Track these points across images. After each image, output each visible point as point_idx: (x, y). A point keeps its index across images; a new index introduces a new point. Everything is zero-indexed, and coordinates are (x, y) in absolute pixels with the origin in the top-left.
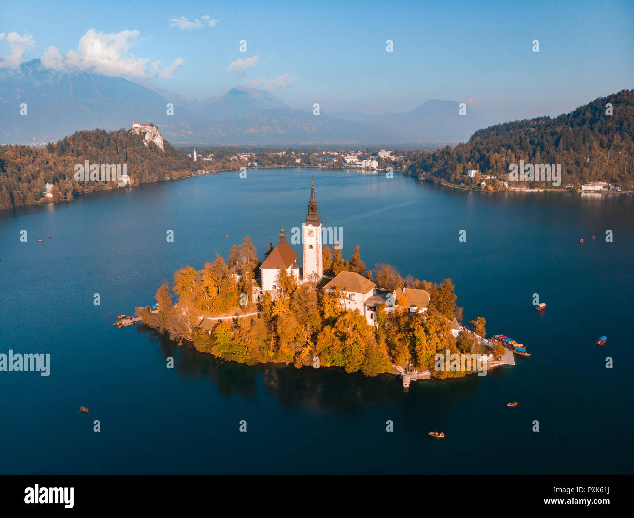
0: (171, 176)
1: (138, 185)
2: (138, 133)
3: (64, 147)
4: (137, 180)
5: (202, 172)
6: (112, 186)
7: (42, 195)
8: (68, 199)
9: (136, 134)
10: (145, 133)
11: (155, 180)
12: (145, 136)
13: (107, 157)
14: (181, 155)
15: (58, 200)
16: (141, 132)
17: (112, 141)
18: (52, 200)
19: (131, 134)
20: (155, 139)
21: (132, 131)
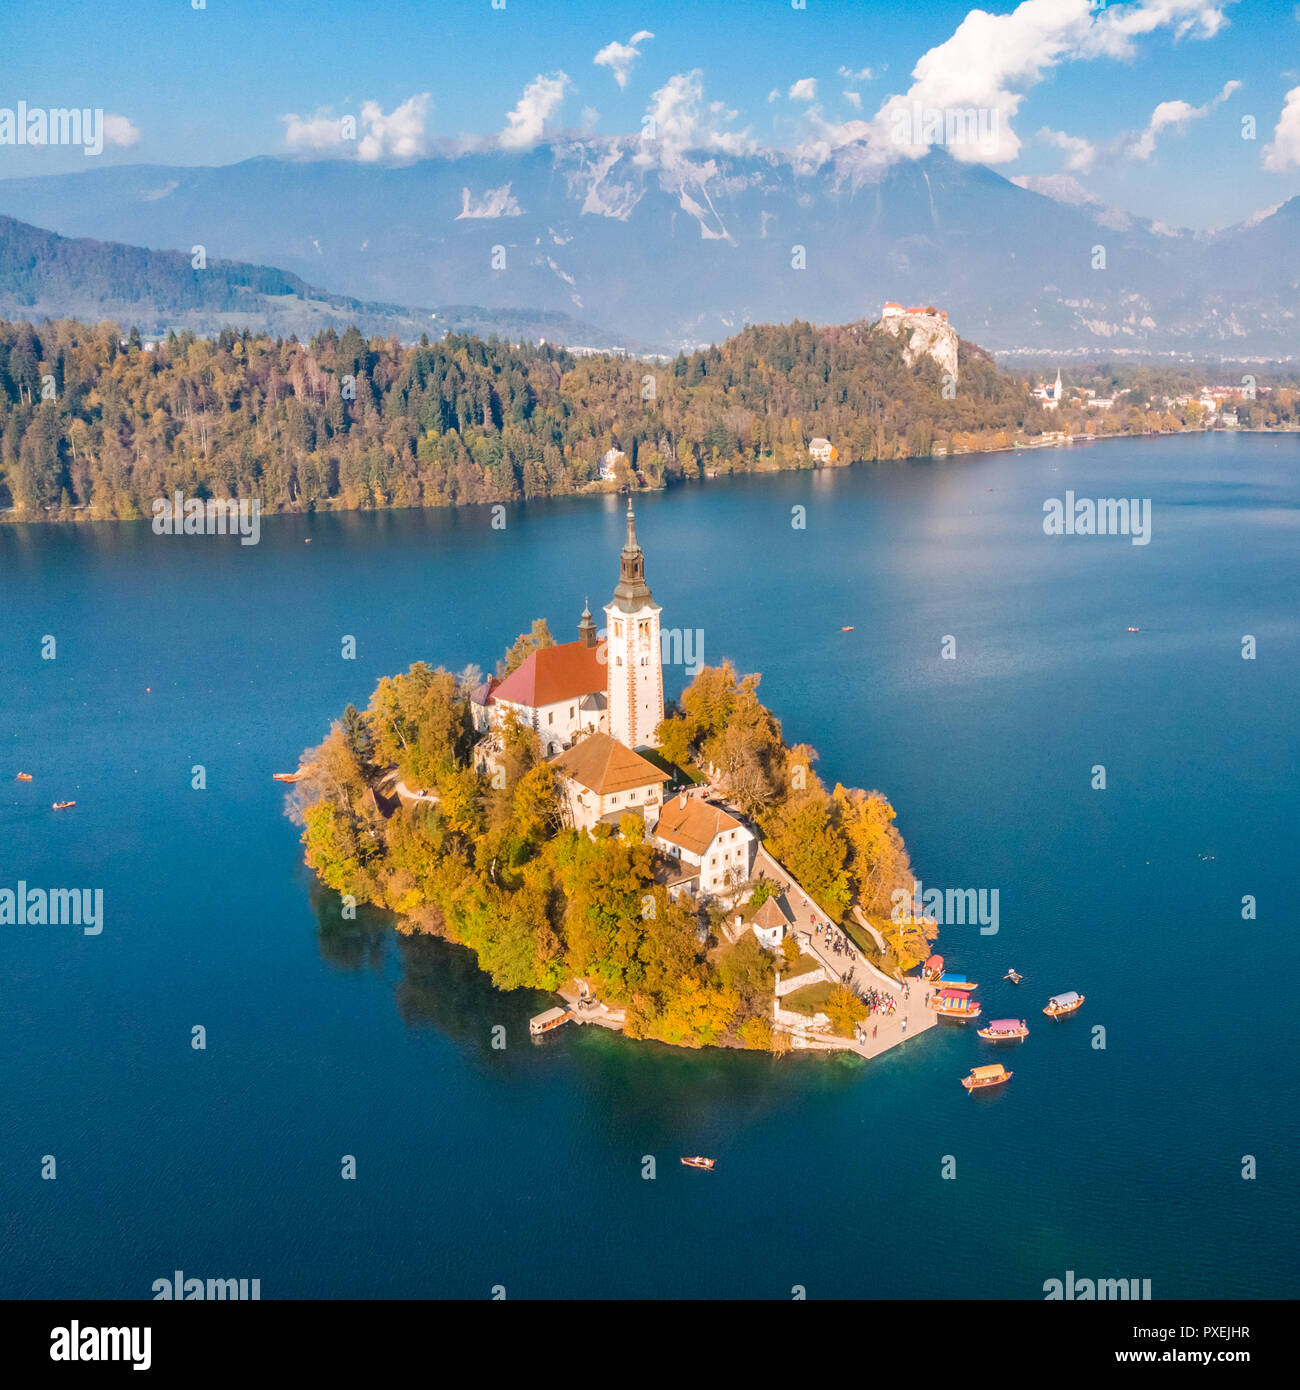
0: (951, 447)
1: (848, 464)
2: (894, 331)
3: (707, 363)
4: (847, 453)
5: (1055, 438)
6: (780, 463)
7: (592, 474)
8: (647, 489)
9: (890, 333)
10: (911, 332)
11: (899, 455)
12: (909, 337)
13: (795, 390)
14: (1008, 390)
15: (624, 489)
16: (901, 330)
17: (820, 351)
18: (613, 488)
19: (877, 333)
20: (934, 348)
21: (880, 326)
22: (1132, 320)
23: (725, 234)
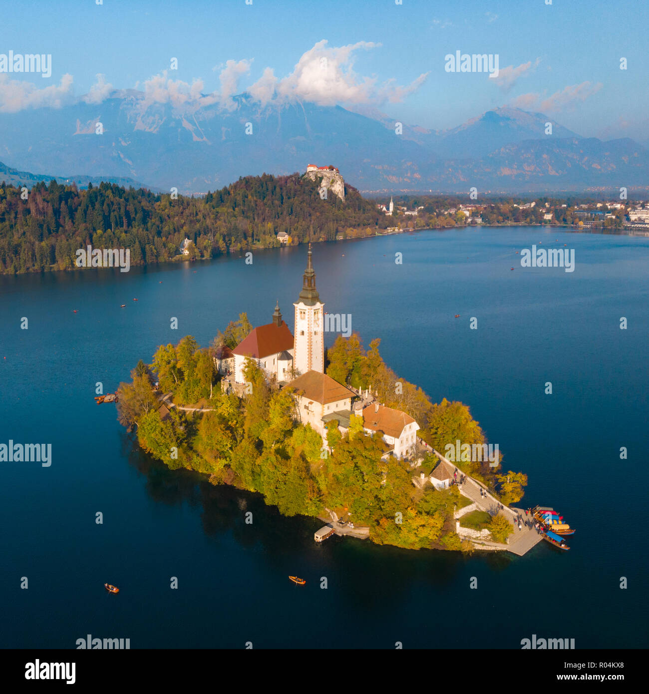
0: (346, 236)
1: (297, 244)
2: (313, 178)
3: (223, 196)
4: (296, 239)
5: (394, 230)
6: (264, 245)
7: (177, 252)
8: (204, 259)
9: (311, 180)
10: (321, 179)
11: (321, 239)
12: (321, 181)
13: (267, 209)
14: (369, 207)
15: (193, 259)
16: (316, 177)
17: (278, 189)
18: (188, 258)
19: (304, 180)
20: (333, 186)
21: (306, 176)
22: (409, 175)
23: (205, 139)
